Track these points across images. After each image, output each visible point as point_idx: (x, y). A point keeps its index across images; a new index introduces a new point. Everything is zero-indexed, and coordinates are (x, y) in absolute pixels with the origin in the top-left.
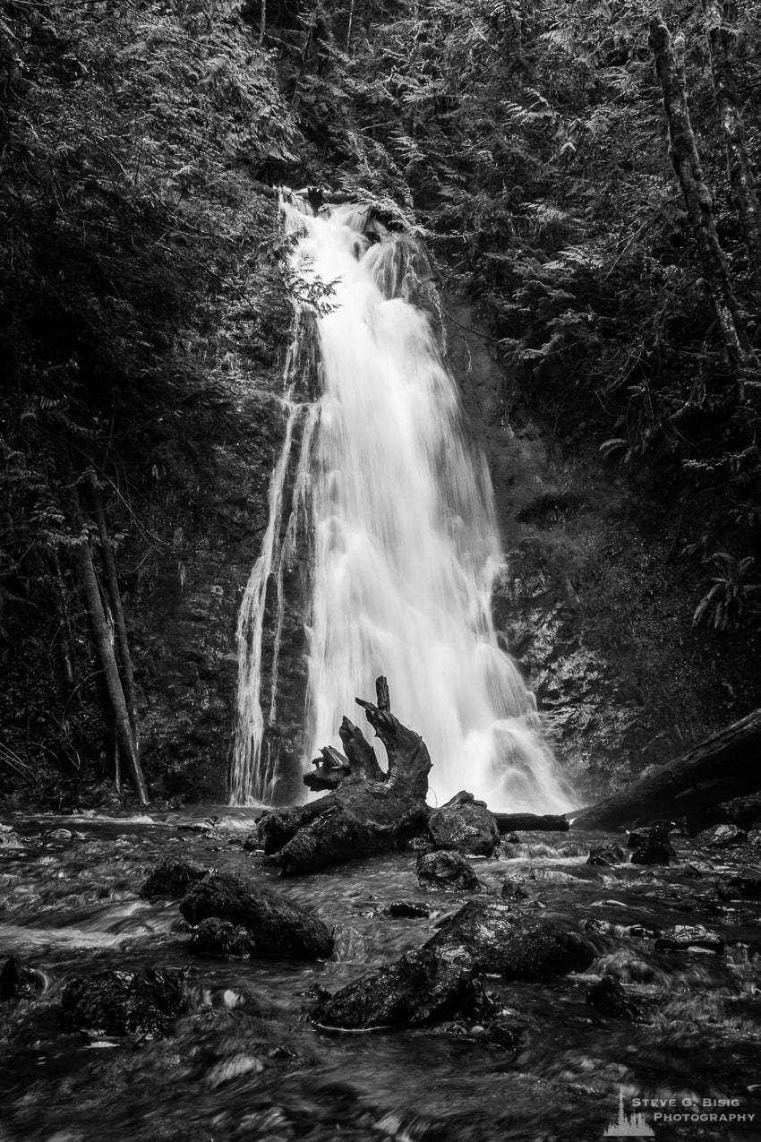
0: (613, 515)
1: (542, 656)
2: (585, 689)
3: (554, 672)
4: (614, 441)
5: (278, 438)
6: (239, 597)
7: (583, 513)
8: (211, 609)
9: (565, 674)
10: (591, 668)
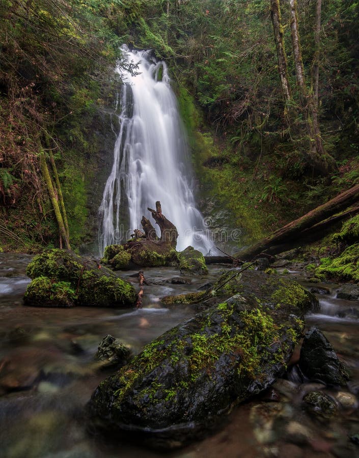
0: (235, 165)
1: (210, 211)
2: (224, 222)
3: (214, 216)
4: (236, 137)
5: (117, 131)
6: (104, 186)
7: (225, 163)
8: (94, 190)
9: (217, 217)
10: (226, 215)
